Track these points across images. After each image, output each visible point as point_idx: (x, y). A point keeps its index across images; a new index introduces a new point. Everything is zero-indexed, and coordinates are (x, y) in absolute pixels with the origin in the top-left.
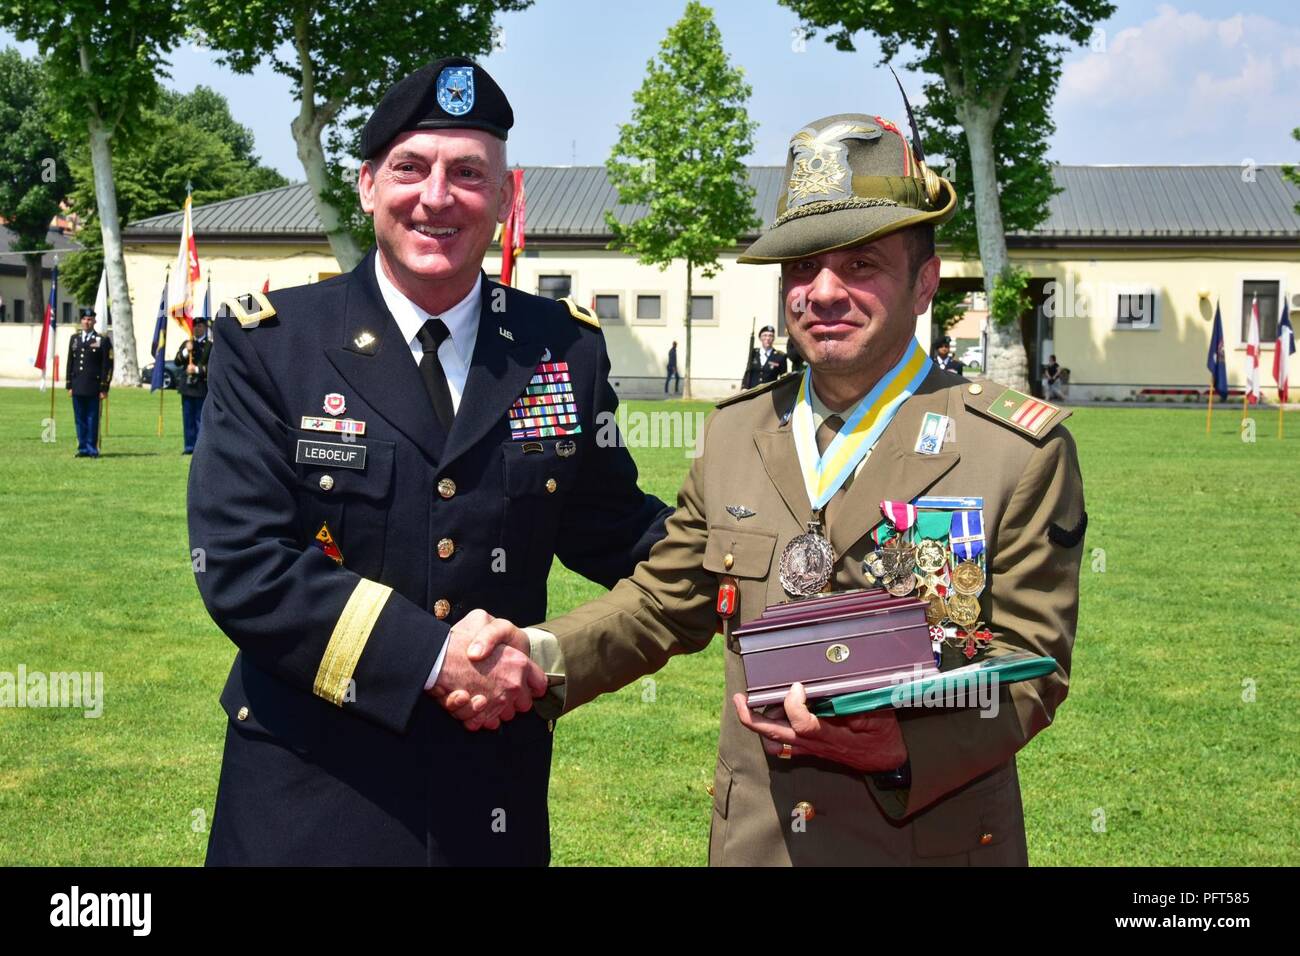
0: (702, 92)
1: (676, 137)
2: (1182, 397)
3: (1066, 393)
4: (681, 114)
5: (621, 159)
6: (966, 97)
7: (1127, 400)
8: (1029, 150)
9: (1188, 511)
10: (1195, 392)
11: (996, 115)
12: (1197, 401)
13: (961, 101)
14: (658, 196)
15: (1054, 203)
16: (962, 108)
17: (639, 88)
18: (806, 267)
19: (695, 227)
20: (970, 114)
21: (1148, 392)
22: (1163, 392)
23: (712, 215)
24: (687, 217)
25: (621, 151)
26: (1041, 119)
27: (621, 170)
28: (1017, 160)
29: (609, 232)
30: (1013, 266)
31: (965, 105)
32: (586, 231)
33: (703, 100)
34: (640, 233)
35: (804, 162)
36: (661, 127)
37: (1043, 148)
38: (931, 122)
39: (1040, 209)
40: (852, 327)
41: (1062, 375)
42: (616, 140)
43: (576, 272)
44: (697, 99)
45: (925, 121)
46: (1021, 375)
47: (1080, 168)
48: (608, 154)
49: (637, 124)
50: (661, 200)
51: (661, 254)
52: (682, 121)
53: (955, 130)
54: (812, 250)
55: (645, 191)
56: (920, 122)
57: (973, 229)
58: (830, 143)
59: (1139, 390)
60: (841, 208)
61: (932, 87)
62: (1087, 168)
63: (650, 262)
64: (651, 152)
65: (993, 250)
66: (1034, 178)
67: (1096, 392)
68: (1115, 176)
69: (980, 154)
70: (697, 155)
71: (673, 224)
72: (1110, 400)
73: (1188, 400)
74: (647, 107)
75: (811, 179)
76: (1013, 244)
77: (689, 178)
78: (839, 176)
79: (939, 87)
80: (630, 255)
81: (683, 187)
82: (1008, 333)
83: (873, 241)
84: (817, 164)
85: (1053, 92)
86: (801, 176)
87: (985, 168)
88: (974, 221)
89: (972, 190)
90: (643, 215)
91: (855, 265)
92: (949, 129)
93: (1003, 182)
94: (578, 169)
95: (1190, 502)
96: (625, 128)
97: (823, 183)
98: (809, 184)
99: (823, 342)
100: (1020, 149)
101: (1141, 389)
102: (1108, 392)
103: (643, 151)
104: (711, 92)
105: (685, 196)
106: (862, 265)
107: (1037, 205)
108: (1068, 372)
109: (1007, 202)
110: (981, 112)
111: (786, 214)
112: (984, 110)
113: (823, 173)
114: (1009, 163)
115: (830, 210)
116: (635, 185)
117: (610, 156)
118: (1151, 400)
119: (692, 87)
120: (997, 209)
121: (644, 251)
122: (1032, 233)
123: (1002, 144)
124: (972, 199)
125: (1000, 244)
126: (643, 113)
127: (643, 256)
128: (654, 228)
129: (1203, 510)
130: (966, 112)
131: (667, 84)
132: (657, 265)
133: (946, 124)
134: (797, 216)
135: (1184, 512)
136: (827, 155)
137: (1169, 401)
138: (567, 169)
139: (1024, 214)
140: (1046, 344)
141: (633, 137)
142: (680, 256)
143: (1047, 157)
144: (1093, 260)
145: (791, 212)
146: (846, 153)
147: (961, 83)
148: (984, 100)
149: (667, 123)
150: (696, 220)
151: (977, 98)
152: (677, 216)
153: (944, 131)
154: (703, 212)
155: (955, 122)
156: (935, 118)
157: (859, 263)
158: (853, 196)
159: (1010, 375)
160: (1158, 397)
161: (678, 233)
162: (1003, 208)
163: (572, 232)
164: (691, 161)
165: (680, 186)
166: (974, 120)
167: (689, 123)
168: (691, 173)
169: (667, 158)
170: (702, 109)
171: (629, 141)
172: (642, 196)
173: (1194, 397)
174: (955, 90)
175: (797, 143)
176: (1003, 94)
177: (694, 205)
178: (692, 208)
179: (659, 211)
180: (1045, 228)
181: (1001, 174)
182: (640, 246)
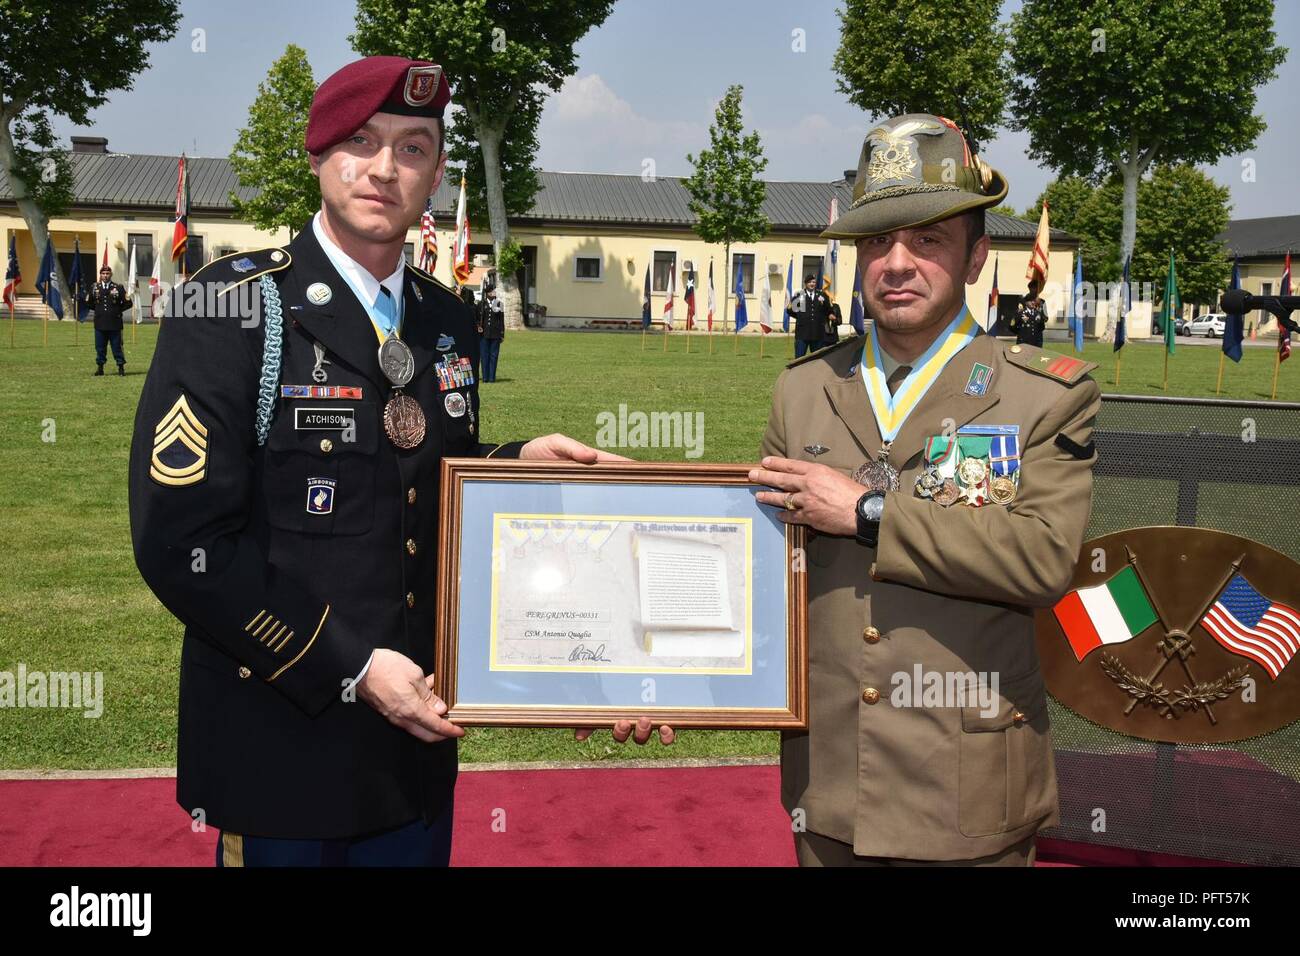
0: (300, 109)
1: (280, 139)
2: (617, 326)
3: (544, 322)
4: (284, 124)
5: (241, 154)
6: (482, 122)
7: (582, 327)
8: (523, 160)
9: (655, 400)
10: (625, 323)
11: (501, 136)
12: (626, 329)
13: (478, 125)
14: (268, 182)
15: (538, 196)
16: (478, 130)
17: (253, 103)
18: (880, 241)
19: (295, 204)
20: (484, 133)
21: (595, 322)
22: (605, 322)
23: (307, 198)
24: (289, 197)
25: (240, 148)
26: (530, 140)
27: (241, 162)
28: (514, 166)
29: (231, 205)
30: (513, 238)
31: (480, 128)
32: (214, 204)
33: (300, 114)
34: (256, 207)
35: (880, 154)
36: (270, 133)
37: (531, 159)
38: (458, 138)
39: (529, 200)
40: (916, 296)
41: (542, 311)
42: (237, 140)
43: (207, 234)
44: (295, 113)
45: (454, 137)
46: (517, 310)
47: (551, 174)
48: (231, 150)
49: (252, 129)
50: (270, 185)
51: (271, 223)
52: (284, 129)
53: (474, 144)
54: (888, 228)
55: (259, 178)
56: (450, 138)
57: (486, 211)
58: (902, 138)
59: (590, 321)
60: (913, 192)
61: (458, 114)
62: (556, 174)
63: (263, 228)
64: (261, 150)
65: (500, 227)
66: (525, 179)
67: (563, 322)
68: (573, 179)
69: (490, 161)
70: (295, 153)
71: (278, 201)
72: (572, 327)
73: (621, 328)
74: (259, 117)
75: (886, 167)
76: (513, 223)
77: (290, 169)
78: (911, 165)
79: (463, 114)
80: (249, 222)
81: (286, 176)
82: (509, 282)
83: (939, 221)
84: (892, 155)
85: (538, 122)
86: (878, 166)
87: (494, 171)
88: (487, 206)
89: (485, 185)
90: (258, 195)
91: (922, 241)
92: (470, 143)
93: (505, 181)
94: (205, 160)
95: (653, 395)
96: (243, 131)
97: (897, 171)
98: (885, 171)
99: (894, 310)
100: (516, 159)
101: (592, 320)
102: (571, 322)
103: (257, 149)
104: (306, 109)
105: (288, 183)
106: (929, 241)
107: (527, 198)
108: (545, 308)
109: (508, 194)
110: (491, 132)
111: (864, 197)
112: (493, 132)
113: (897, 163)
114: (509, 169)
115: (904, 193)
116: (250, 173)
117: (232, 152)
118: (597, 328)
119: (291, 104)
120: (501, 199)
121: (258, 221)
122: (523, 216)
123: (504, 155)
124: (485, 192)
125: (504, 223)
126: (256, 122)
127: (257, 224)
128: (265, 204)
129: (664, 400)
130: (481, 132)
131: (273, 102)
132: (267, 231)
133: (468, 140)
134: (874, 199)
135: (652, 402)
136: (900, 147)
137: (609, 328)
138: (197, 159)
139: (519, 203)
140: (531, 290)
141: (249, 139)
142: (284, 224)
143: (533, 165)
144: (561, 235)
145: (869, 195)
146: (917, 145)
147: (477, 111)
148: (492, 125)
149: (274, 130)
150: (297, 200)
151: (489, 122)
152: (282, 196)
153: (467, 144)
154: (301, 194)
155: (473, 139)
156: (460, 135)
157: (925, 238)
158: (923, 182)
159: (511, 311)
160: (602, 325)
161: (283, 208)
162: (506, 199)
163: (203, 205)
164: (292, 157)
165: (283, 175)
166: (487, 138)
167: (289, 131)
168: (291, 166)
169: (274, 154)
170: (299, 121)
171: (246, 141)
172: (256, 182)
173: (625, 326)
174: (474, 117)
175: (873, 137)
176: (505, 122)
177: (294, 188)
178: (292, 191)
179: (269, 192)
180: (531, 213)
181: (504, 175)
182: (254, 217)
